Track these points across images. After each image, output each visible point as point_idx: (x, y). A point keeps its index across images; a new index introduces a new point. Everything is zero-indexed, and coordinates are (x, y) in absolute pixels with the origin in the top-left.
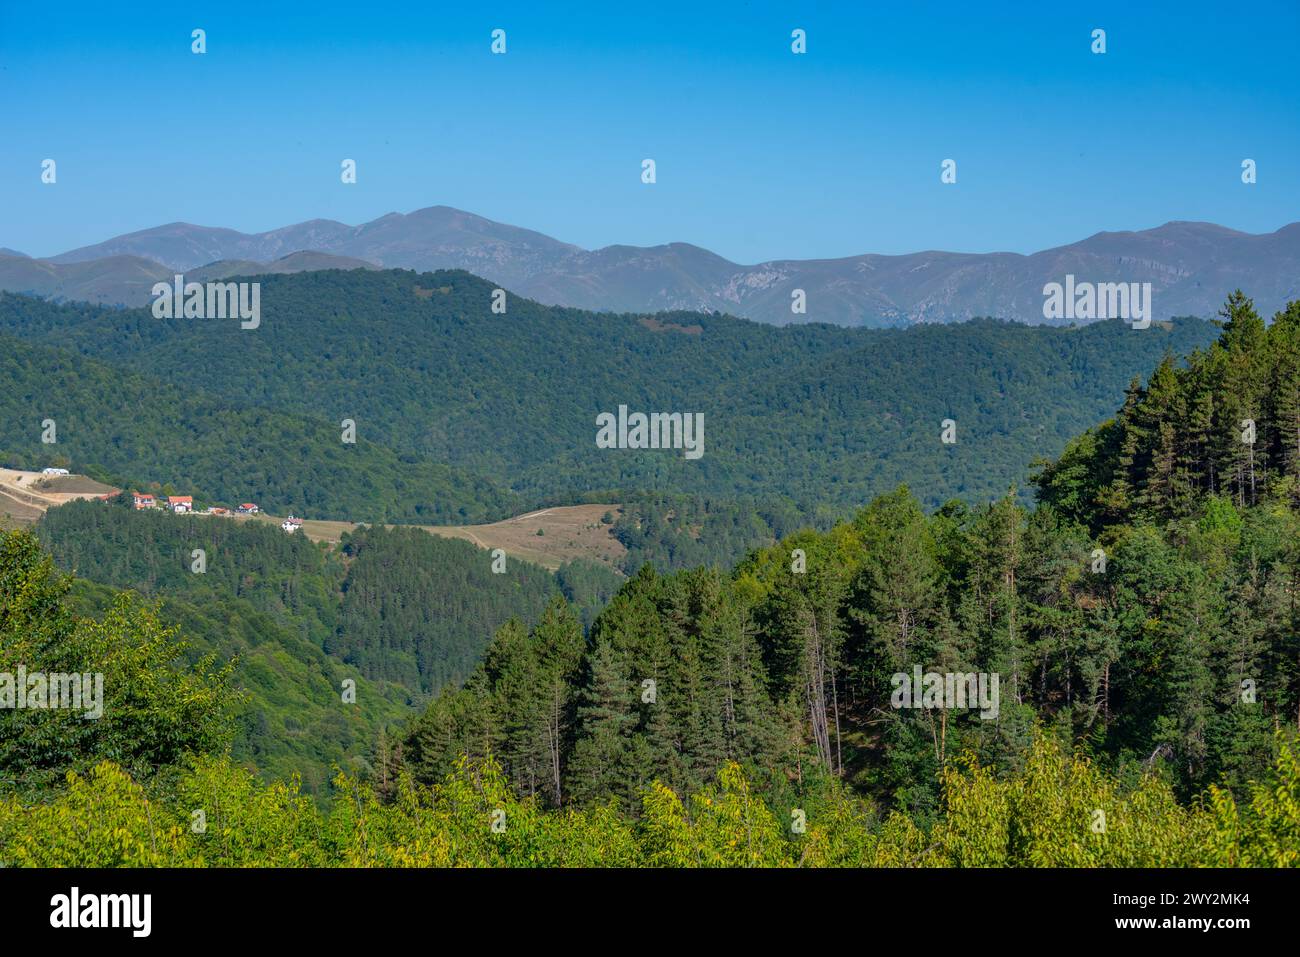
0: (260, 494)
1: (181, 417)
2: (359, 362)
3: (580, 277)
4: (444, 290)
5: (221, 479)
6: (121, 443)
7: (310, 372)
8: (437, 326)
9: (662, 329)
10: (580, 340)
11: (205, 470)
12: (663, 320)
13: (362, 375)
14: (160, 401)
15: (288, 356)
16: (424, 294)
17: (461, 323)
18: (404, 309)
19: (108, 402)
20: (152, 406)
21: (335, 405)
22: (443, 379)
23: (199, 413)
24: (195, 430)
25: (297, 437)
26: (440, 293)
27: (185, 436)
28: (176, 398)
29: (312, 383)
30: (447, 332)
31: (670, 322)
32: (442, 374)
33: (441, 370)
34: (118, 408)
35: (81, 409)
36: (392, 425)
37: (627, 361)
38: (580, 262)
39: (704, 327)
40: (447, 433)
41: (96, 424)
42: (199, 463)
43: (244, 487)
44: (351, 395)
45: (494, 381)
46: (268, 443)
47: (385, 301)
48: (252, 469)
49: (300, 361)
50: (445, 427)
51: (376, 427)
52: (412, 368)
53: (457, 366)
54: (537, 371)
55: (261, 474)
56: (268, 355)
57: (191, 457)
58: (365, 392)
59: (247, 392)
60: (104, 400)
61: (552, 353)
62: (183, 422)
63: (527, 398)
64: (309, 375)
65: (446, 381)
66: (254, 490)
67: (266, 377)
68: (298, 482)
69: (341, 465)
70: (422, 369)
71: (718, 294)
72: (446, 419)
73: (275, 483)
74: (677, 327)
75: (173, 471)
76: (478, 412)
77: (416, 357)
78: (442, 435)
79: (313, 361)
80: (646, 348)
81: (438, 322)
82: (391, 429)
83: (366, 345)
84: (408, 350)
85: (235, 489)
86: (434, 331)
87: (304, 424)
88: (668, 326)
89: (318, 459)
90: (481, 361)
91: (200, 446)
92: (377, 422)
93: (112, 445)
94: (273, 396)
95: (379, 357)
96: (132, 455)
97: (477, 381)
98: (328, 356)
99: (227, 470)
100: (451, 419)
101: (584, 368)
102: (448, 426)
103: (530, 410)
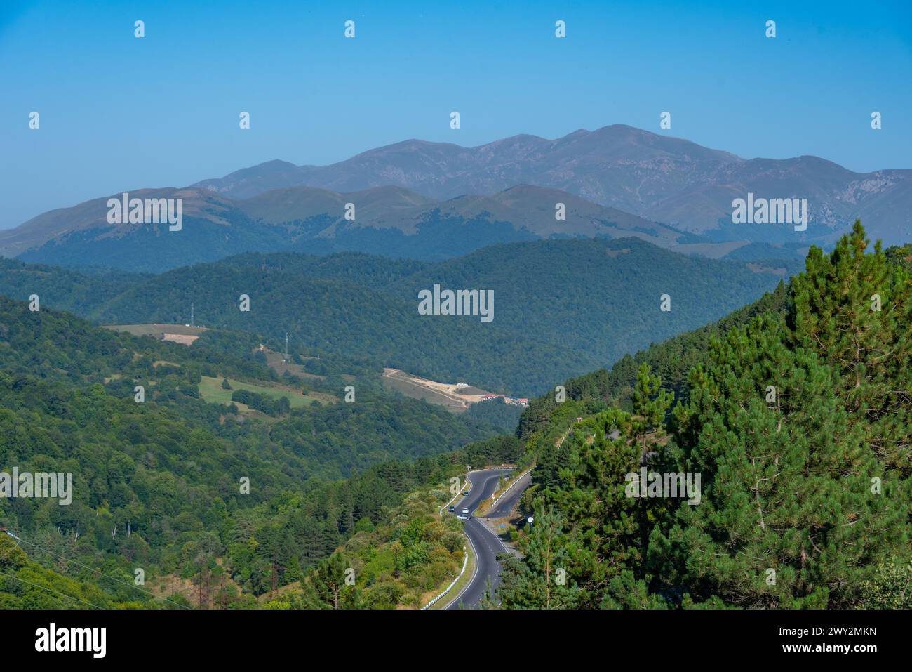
0: (535, 387)
1: (491, 345)
2: (575, 301)
3: (729, 186)
4: (625, 251)
5: (516, 379)
6: (462, 359)
7: (548, 307)
8: (621, 276)
9: (761, 271)
10: (708, 282)
11: (508, 374)
12: (762, 264)
13: (578, 308)
14: (479, 335)
15: (535, 297)
16: (612, 254)
17: (635, 274)
18: (601, 264)
19: (452, 336)
20: (475, 338)
21: (563, 327)
22: (625, 310)
23: (499, 342)
24: (499, 352)
25: (552, 357)
26: (622, 254)
27: (494, 355)
28: (486, 333)
29: (549, 314)
30: (627, 279)
31: (766, 266)
32: (624, 307)
33: (623, 304)
34: (458, 339)
35: (438, 340)
36: (597, 340)
37: (737, 293)
38: (729, 172)
39: (788, 269)
40: (628, 345)
41: (448, 348)
42: (504, 370)
43: (528, 383)
44: (572, 321)
45: (655, 311)
46: (538, 360)
47: (590, 260)
48: (531, 374)
49: (542, 300)
50: (626, 341)
51: (587, 341)
52: (607, 303)
53: (633, 302)
54: (681, 303)
55: (535, 377)
56: (524, 297)
57: (500, 367)
58: (580, 319)
59: (513, 320)
60: (450, 335)
61: (690, 291)
62: (492, 347)
63: (674, 321)
64: (547, 309)
65: (627, 311)
66: (533, 385)
67: (523, 310)
68: (554, 380)
69: (575, 371)
70: (612, 304)
71: (838, 198)
72: (627, 336)
73: (543, 381)
74: (771, 269)
75: (491, 374)
76: (645, 331)
77: (609, 296)
78: (625, 346)
79: (550, 300)
80: (750, 284)
81: (621, 272)
82: (595, 342)
83: (579, 289)
84: (604, 292)
85: (523, 384)
86: (619, 278)
87: (554, 349)
88: (765, 269)
89: (563, 368)
90: (647, 298)
91: (503, 362)
92: (588, 338)
93: (457, 360)
94: (528, 322)
95: (587, 297)
96: (468, 365)
97: (644, 311)
98: (557, 297)
99: (518, 375)
100: (630, 335)
101: (710, 301)
102: (629, 339)
103: (675, 330)
